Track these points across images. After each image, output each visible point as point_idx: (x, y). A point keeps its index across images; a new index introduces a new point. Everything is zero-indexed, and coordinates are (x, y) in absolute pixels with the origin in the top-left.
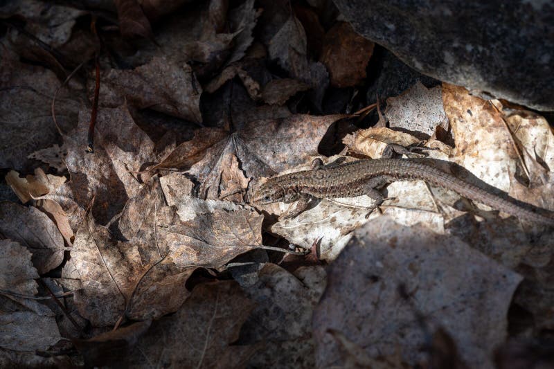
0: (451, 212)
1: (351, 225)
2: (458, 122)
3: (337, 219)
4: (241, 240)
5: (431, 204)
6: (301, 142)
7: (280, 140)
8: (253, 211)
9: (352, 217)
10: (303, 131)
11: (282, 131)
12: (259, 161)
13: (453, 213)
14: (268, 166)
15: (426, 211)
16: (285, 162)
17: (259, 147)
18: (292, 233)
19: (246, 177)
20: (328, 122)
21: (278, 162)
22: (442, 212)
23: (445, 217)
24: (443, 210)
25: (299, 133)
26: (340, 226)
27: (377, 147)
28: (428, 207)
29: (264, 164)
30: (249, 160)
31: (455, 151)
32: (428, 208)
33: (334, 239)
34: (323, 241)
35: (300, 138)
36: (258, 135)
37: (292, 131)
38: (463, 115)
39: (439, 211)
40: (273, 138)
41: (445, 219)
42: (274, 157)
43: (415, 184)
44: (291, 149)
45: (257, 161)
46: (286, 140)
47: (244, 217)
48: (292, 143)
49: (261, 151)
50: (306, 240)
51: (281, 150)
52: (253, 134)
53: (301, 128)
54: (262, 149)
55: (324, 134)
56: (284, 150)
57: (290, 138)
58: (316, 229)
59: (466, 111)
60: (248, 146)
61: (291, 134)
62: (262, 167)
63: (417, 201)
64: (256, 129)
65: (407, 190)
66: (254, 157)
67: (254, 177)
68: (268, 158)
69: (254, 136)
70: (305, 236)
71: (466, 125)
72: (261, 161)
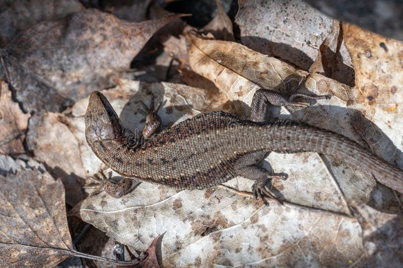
0: (370, 216)
1: (208, 217)
2: (364, 58)
3: (183, 204)
4: (35, 232)
5: (336, 198)
6: (103, 55)
7: (70, 51)
8: (42, 172)
9: (207, 201)
10: (105, 38)
11: (72, 36)
12: (41, 85)
13: (374, 218)
14: (55, 90)
15: (331, 211)
16: (79, 83)
17: (41, 65)
18: (114, 224)
19: (25, 112)
20: (148, 31)
21: (69, 83)
22: (356, 215)
23: (363, 224)
24: (358, 213)
25: (98, 39)
26: (191, 217)
27: (232, 83)
28: (333, 203)
29: (48, 88)
30: (26, 85)
31: (355, 93)
32: (332, 206)
33: (182, 237)
34: (165, 240)
35: (100, 48)
36: (37, 47)
37: (87, 35)
38: (373, 50)
39: (352, 213)
40: (60, 48)
41: (363, 228)
42: (63, 76)
43: (305, 160)
44: (88, 64)
45: (38, 86)
46: (79, 50)
47: (32, 183)
48: (89, 56)
49: (43, 70)
50: (139, 237)
51: (73, 67)
52: (30, 46)
53: (102, 32)
54: (45, 66)
55: (141, 47)
56: (78, 67)
57: (85, 47)
58: (153, 219)
59: (378, 44)
60: (24, 65)
61: (86, 41)
62: (46, 93)
63: (313, 190)
64: (33, 39)
65: (294, 170)
66: (34, 79)
67: (35, 110)
68: (54, 78)
69: (31, 49)
70: (137, 231)
71: (377, 62)
72: (43, 84)
